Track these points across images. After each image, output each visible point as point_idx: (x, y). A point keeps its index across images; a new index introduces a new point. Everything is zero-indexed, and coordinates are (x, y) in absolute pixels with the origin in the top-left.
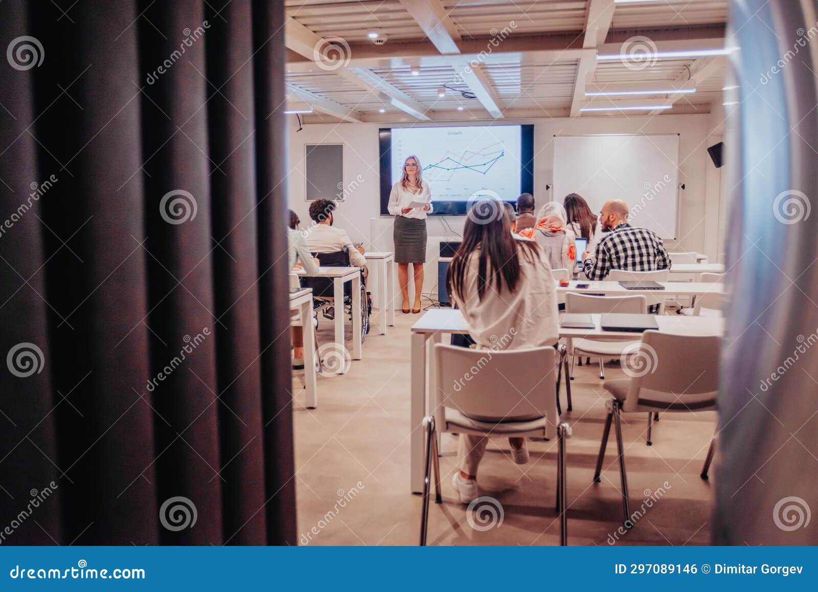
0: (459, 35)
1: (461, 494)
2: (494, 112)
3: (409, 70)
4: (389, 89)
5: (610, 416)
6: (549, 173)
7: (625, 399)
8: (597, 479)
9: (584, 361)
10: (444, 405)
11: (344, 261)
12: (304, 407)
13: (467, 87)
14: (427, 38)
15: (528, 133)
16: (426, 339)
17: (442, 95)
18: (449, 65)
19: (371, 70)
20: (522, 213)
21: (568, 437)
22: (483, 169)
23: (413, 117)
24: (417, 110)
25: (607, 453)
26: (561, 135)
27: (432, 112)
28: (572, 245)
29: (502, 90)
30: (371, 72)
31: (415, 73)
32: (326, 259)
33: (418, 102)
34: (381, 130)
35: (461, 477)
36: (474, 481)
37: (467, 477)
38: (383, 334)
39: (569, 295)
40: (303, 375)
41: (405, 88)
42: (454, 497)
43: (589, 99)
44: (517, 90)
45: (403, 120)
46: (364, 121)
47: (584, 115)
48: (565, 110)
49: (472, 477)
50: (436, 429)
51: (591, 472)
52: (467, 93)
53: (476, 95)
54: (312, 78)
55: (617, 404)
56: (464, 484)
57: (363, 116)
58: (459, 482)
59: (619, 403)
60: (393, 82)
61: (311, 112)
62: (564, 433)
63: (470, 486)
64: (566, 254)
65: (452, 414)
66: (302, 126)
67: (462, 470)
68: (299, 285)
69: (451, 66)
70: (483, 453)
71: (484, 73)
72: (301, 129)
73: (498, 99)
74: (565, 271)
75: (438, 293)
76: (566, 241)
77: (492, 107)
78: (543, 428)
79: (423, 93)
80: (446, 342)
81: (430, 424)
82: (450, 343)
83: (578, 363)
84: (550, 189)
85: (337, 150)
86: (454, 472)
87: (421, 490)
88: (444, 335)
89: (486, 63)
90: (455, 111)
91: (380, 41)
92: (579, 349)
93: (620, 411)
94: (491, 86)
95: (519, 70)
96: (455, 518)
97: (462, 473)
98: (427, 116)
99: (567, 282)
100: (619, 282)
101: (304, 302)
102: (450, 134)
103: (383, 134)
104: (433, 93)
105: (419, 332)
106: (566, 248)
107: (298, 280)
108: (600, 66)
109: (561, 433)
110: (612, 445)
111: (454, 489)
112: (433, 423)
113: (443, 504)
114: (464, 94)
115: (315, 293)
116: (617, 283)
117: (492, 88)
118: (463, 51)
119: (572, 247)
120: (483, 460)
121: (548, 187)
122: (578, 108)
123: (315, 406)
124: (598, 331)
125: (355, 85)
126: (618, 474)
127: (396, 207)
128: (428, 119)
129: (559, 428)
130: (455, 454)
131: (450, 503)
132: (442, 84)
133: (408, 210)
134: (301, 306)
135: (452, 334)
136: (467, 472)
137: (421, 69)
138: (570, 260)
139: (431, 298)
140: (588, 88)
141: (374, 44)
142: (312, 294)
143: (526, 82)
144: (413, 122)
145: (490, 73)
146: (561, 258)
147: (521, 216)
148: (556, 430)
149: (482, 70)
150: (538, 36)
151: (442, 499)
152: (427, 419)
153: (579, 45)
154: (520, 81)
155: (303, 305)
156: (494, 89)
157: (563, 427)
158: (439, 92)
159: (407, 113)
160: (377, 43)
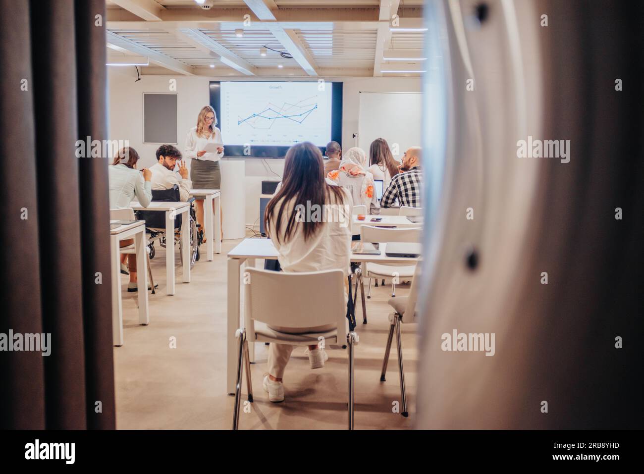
0: (275, 5)
1: (270, 394)
2: (309, 70)
3: (234, 32)
4: (217, 48)
5: (393, 326)
6: (356, 124)
7: (404, 313)
8: (383, 379)
9: (380, 283)
10: (253, 319)
11: (175, 198)
12: (138, 323)
13: (284, 48)
14: (247, 6)
15: (338, 89)
16: (241, 263)
17: (263, 55)
18: (267, 29)
19: (200, 30)
20: (330, 158)
21: (356, 344)
22: (300, 119)
23: (240, 72)
24: (241, 66)
25: (390, 358)
26: (365, 92)
27: (256, 68)
28: (370, 185)
29: (316, 52)
30: (201, 32)
31: (239, 35)
32: (158, 196)
33: (243, 60)
34: (211, 82)
35: (269, 379)
36: (280, 382)
37: (274, 379)
38: (210, 261)
39: (363, 227)
40: (137, 297)
41: (231, 47)
42: (264, 397)
43: (388, 62)
44: (329, 52)
45: (231, 74)
46: (197, 74)
47: (385, 76)
48: (369, 71)
49: (279, 379)
50: (247, 339)
51: (379, 374)
52: (285, 54)
53: (292, 56)
54: (148, 35)
55: (398, 316)
56: (272, 384)
57: (195, 70)
58: (268, 384)
59: (399, 316)
60: (222, 42)
61: (147, 65)
62: (353, 341)
63: (277, 387)
64: (364, 193)
65: (261, 327)
66: (141, 77)
67: (270, 373)
68: (134, 218)
69: (269, 30)
70: (288, 359)
71: (299, 37)
72: (139, 79)
73: (312, 59)
74: (363, 207)
75: (259, 225)
76: (365, 182)
77: (307, 66)
78: (336, 337)
79: (248, 52)
80: (260, 266)
81: (242, 335)
82: (264, 268)
83: (375, 284)
84: (356, 137)
85: (172, 99)
86: (264, 376)
87: (234, 392)
88: (257, 260)
89: (302, 29)
90: (275, 68)
91: (206, 7)
92: (371, 272)
93: (400, 322)
94: (306, 48)
95: (331, 36)
96: (264, 414)
97: (271, 376)
98: (251, 71)
99: (363, 216)
100: (407, 216)
101: (137, 233)
102: (271, 87)
103: (214, 86)
104: (255, 52)
105: (235, 258)
106: (365, 187)
107: (134, 214)
108: (394, 36)
109: (350, 342)
110: (394, 351)
111: (264, 390)
112: (244, 334)
113: (254, 402)
114: (282, 54)
115: (147, 225)
116: (405, 217)
117: (306, 50)
118: (279, 19)
119: (370, 187)
120: (288, 365)
121: (354, 136)
122: (379, 70)
123: (147, 323)
124: (383, 257)
125: (186, 43)
126: (398, 374)
127: (191, 152)
128: (252, 74)
129: (348, 337)
130: (266, 361)
131: (260, 401)
132: (263, 45)
133: (202, 153)
134: (135, 236)
135: (266, 260)
136: (275, 375)
137: (245, 32)
138: (368, 198)
139: (254, 230)
140: (386, 54)
141: (202, 9)
142: (144, 225)
143: (338, 47)
144: (240, 77)
145: (306, 37)
146: (361, 196)
147: (330, 160)
148: (346, 338)
149: (297, 35)
150: (342, 9)
151: (254, 399)
152: (239, 331)
153: (376, 18)
154: (332, 45)
155: (137, 235)
156: (308, 51)
157: (352, 336)
158: (261, 52)
159: (232, 68)
160: (204, 8)
